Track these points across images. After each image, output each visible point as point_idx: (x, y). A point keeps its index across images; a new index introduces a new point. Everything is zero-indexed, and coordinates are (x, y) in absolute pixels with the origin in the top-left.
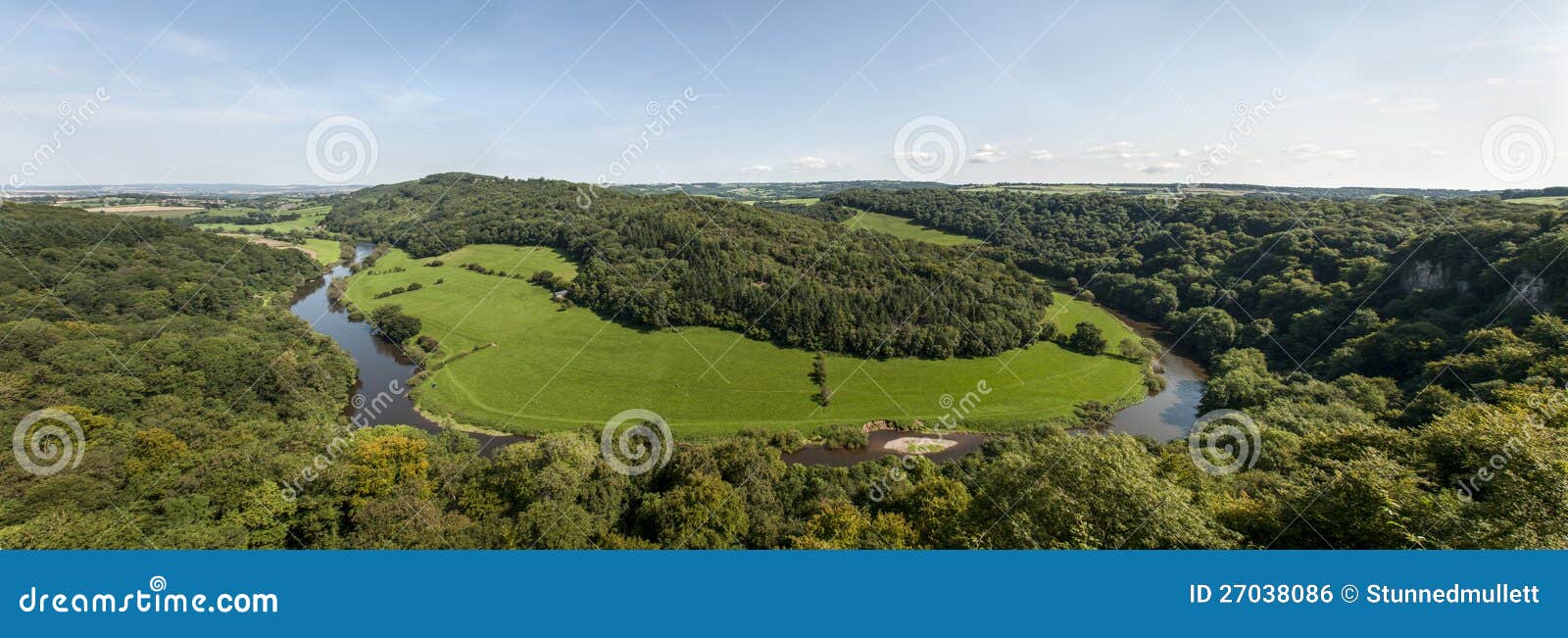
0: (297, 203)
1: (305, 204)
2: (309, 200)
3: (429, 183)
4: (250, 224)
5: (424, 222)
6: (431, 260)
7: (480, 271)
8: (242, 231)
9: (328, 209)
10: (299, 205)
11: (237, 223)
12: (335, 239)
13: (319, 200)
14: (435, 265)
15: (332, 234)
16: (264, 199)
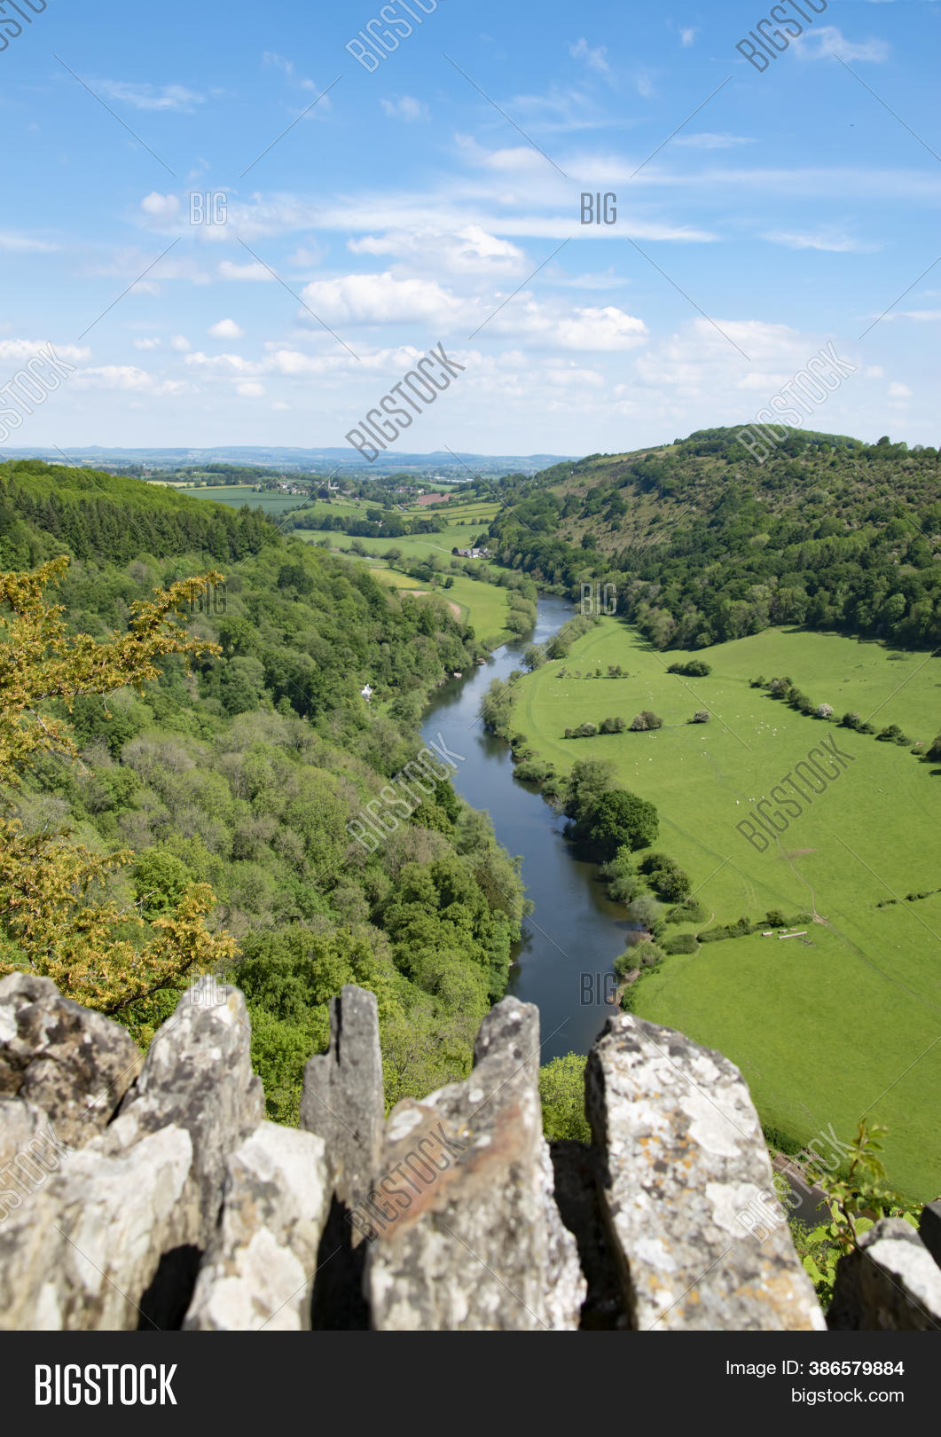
0: (443, 494)
1: (456, 496)
2: (463, 488)
3: (698, 453)
4: (368, 535)
5: (677, 553)
6: (682, 657)
7: (798, 705)
8: (358, 550)
9: (490, 511)
10: (446, 498)
11: (353, 533)
12: (500, 583)
13: (478, 488)
14: (691, 671)
15: (496, 571)
16: (392, 482)
